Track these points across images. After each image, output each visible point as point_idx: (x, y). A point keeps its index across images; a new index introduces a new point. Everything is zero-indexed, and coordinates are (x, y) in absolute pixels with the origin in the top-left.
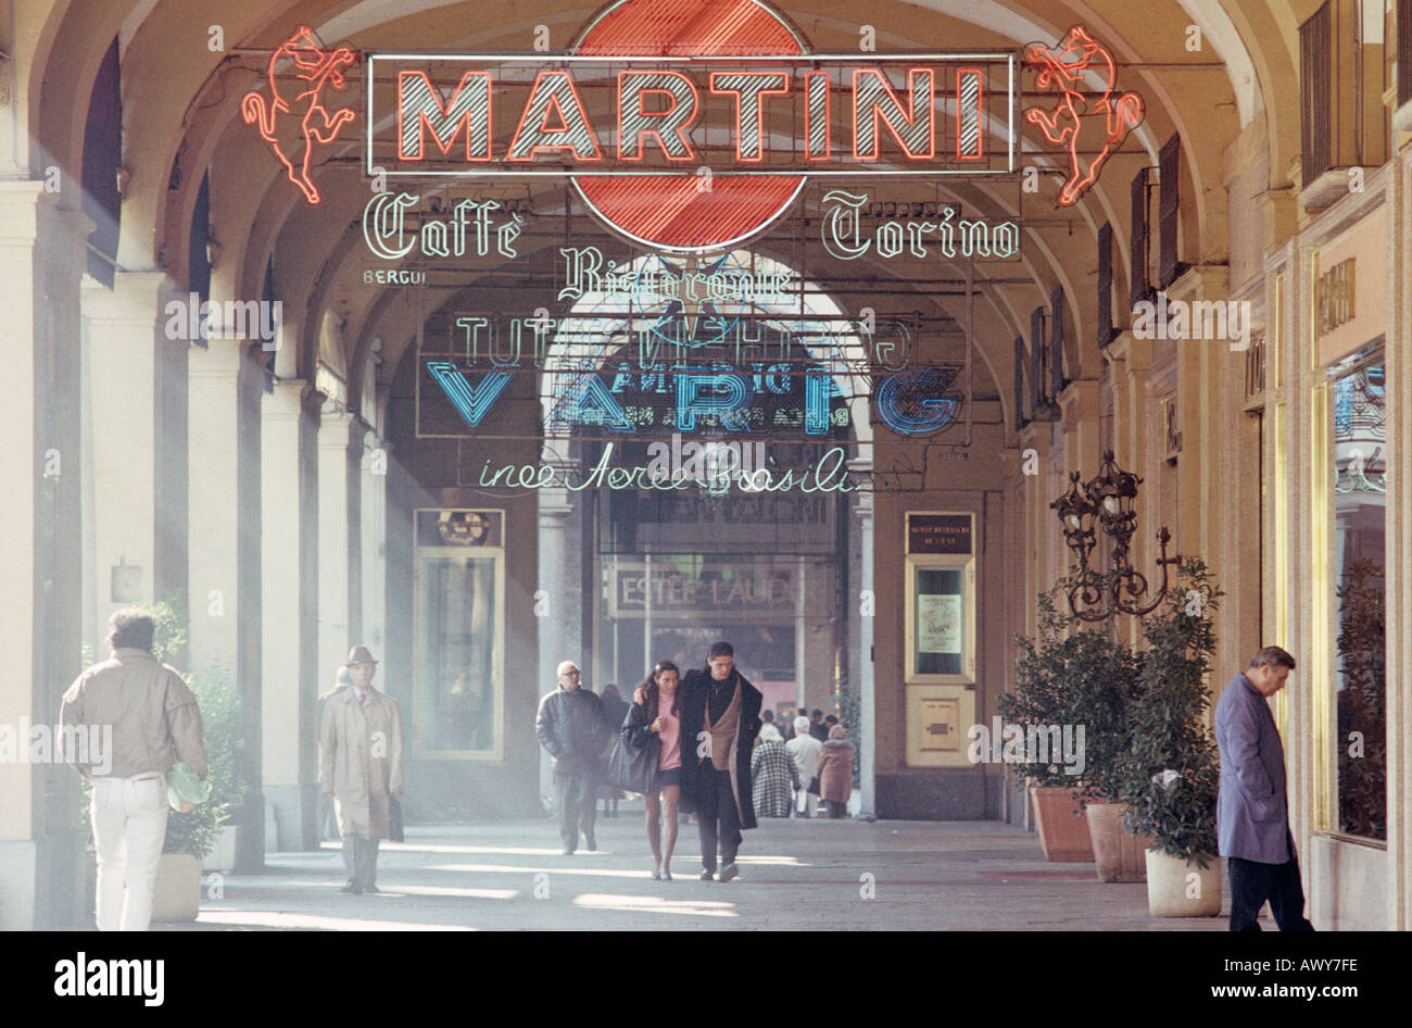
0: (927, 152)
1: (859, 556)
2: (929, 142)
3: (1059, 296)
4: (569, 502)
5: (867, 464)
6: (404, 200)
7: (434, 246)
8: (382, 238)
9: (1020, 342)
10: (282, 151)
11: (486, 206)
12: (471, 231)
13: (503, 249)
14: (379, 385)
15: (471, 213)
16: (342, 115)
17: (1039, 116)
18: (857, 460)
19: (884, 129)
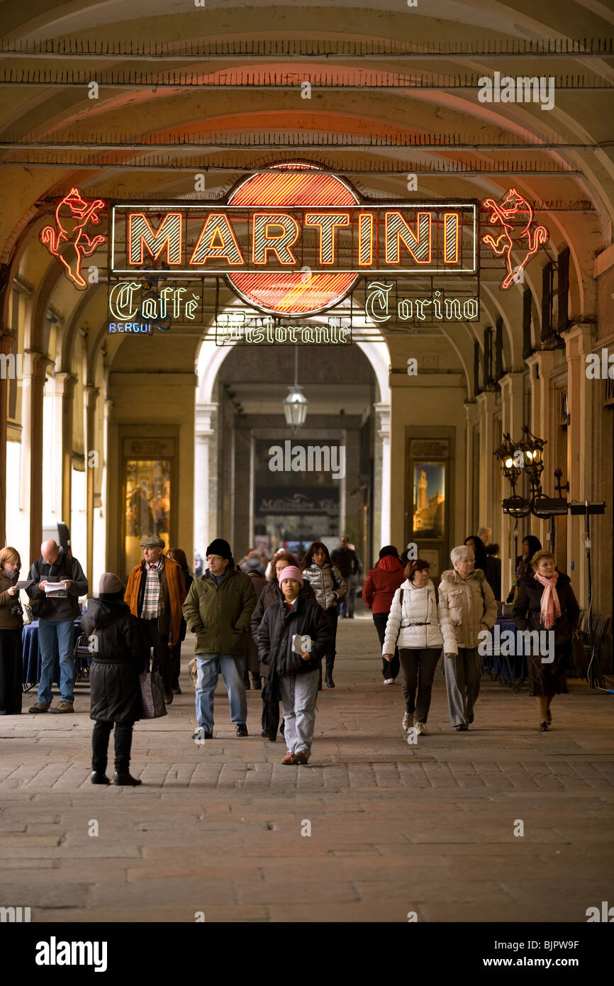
0: (427, 260)
1: (381, 459)
2: (428, 253)
3: (500, 322)
4: (211, 428)
5: (387, 406)
6: (133, 286)
7: (149, 312)
8: (119, 308)
9: (477, 345)
10: (64, 259)
11: (179, 291)
12: (171, 303)
13: (188, 315)
14: (105, 366)
15: (170, 295)
16: (98, 239)
17: (490, 239)
18: (380, 404)
19: (403, 247)
